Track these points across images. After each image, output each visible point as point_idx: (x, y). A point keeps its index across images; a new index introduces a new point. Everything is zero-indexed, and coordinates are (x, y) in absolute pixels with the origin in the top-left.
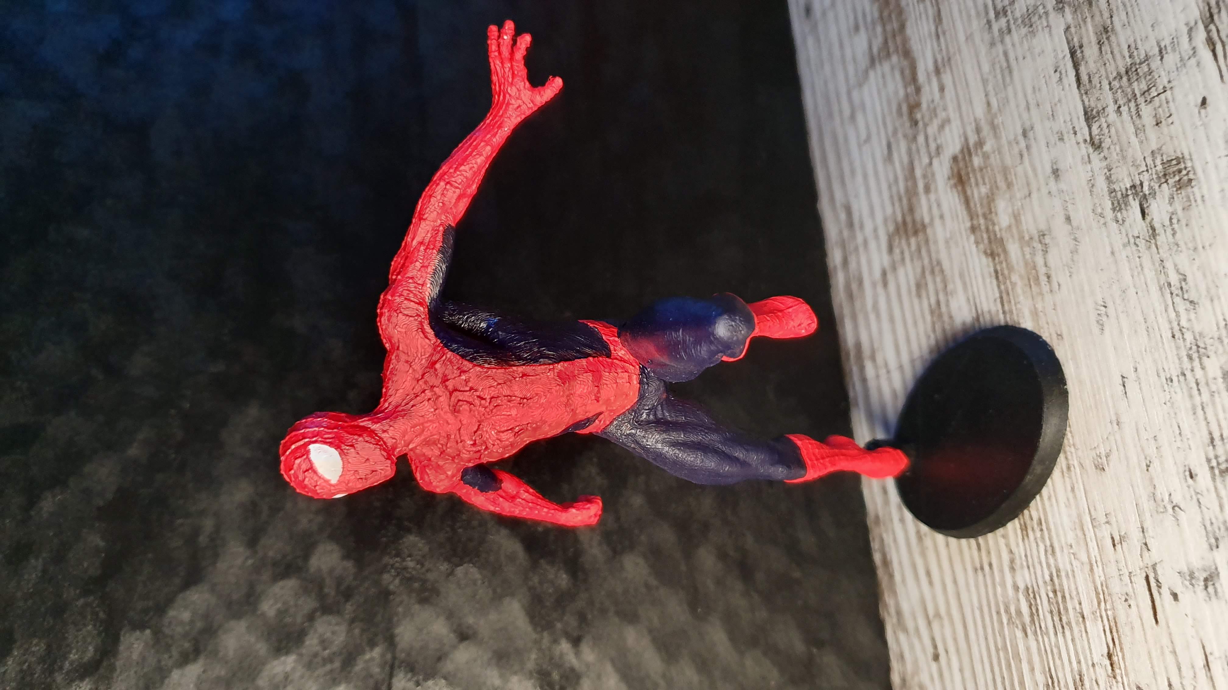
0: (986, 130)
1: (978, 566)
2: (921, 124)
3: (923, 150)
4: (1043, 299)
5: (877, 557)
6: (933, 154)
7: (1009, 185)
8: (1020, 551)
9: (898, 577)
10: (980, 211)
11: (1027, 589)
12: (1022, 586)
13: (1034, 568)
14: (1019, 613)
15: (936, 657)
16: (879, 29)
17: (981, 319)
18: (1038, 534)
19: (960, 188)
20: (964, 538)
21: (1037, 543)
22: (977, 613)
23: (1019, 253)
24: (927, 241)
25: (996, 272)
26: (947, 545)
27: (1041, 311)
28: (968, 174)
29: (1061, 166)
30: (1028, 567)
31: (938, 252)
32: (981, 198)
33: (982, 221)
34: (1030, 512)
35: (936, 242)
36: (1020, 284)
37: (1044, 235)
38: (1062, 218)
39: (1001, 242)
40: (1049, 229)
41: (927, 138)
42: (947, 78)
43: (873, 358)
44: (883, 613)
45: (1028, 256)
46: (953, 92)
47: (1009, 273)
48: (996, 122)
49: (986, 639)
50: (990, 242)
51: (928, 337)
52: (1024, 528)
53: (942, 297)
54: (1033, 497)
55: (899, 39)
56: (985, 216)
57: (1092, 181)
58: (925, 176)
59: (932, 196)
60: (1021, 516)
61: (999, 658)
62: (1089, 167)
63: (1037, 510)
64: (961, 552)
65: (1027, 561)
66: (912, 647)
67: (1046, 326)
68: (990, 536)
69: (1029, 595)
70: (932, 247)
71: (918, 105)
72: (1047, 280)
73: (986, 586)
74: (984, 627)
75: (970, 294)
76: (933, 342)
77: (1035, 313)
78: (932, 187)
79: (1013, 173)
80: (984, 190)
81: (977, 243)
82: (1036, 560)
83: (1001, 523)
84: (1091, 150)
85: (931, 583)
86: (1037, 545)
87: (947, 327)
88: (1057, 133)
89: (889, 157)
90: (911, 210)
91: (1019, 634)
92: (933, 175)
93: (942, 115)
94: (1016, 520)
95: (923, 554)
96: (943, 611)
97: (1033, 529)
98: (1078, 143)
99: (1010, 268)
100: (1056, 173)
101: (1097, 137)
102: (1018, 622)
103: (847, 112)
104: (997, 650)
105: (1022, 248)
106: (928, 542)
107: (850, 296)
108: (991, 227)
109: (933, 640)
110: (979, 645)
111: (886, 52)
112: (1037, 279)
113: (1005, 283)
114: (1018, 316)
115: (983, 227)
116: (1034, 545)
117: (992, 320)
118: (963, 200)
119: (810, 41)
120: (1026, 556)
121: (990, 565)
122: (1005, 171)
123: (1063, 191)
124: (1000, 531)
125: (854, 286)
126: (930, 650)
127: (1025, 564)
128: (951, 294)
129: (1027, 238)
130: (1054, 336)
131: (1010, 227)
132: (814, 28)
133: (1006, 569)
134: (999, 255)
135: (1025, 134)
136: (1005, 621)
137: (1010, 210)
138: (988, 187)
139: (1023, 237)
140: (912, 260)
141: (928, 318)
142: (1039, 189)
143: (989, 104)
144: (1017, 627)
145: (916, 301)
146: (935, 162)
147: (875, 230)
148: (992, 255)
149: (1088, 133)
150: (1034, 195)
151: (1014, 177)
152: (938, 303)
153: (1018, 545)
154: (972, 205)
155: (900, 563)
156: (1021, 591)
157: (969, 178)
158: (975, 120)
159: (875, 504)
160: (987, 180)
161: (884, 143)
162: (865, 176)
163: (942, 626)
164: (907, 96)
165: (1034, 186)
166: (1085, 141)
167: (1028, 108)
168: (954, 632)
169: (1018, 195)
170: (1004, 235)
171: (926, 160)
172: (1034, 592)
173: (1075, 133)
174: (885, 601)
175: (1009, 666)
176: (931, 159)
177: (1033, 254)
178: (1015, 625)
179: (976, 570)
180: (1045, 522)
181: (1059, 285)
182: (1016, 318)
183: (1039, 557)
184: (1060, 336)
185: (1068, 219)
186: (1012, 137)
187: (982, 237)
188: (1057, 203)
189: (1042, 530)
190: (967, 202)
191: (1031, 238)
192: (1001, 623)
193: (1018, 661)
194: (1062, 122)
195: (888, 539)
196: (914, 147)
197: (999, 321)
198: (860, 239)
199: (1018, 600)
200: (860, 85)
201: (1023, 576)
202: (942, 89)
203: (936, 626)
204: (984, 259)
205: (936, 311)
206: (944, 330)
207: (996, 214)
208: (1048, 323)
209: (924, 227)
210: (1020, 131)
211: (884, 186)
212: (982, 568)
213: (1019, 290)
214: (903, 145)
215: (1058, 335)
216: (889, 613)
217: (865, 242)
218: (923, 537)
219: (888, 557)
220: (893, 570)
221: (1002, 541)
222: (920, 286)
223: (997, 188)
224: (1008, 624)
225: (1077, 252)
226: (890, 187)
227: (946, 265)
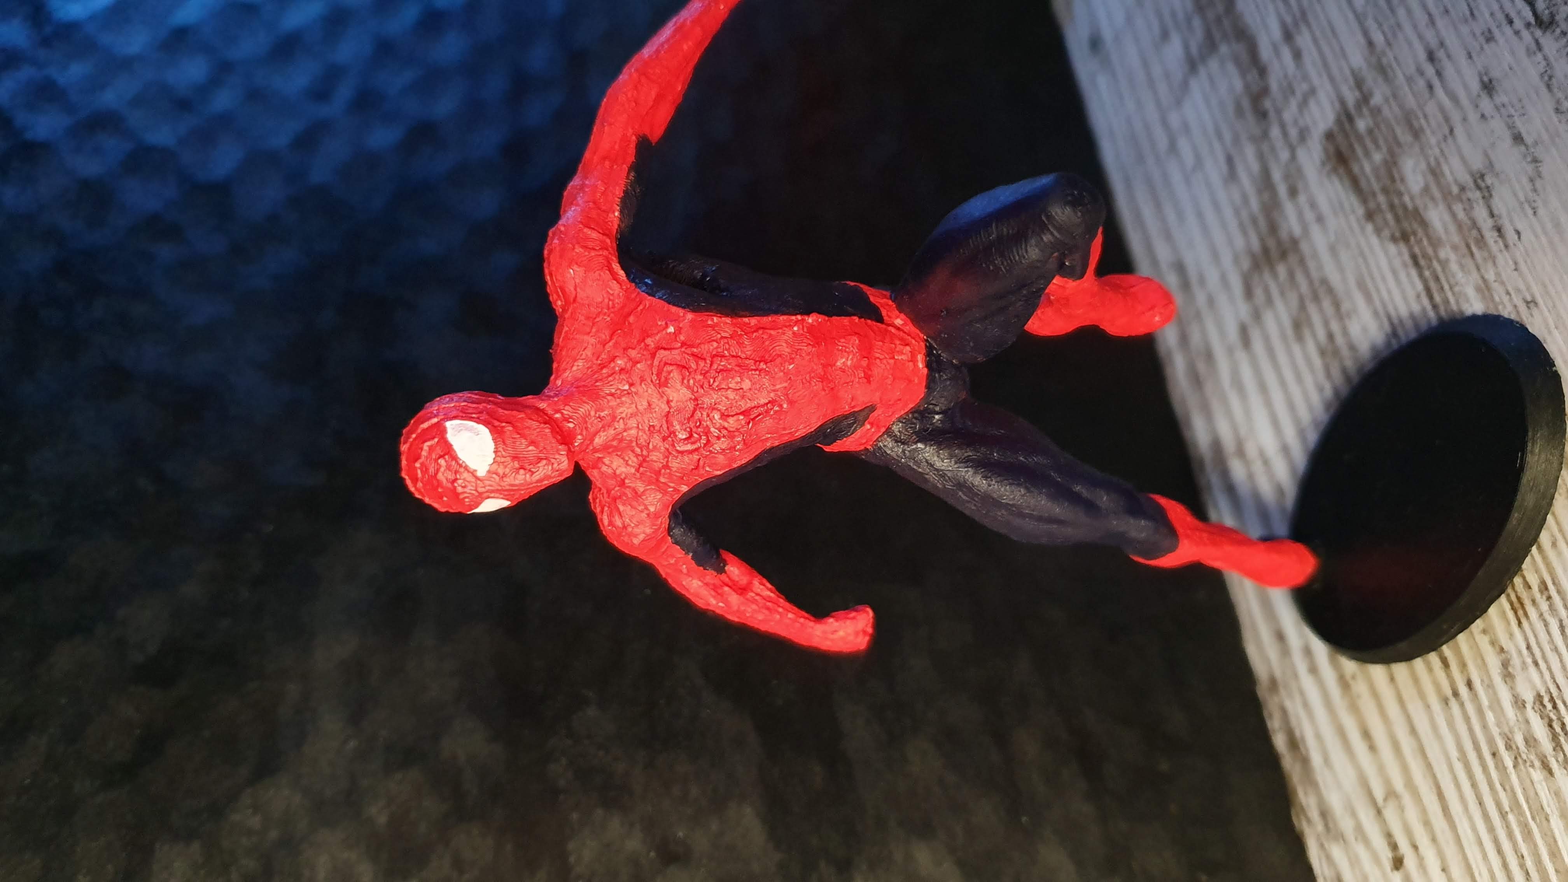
0: (1371, 78)
1: (1449, 692)
2: (1272, 114)
3: (1279, 143)
4: (1494, 263)
5: (1280, 741)
6: (1295, 142)
7: (1417, 134)
8: (1515, 644)
9: (1316, 759)
10: (1376, 187)
11: (1539, 698)
12: (1529, 697)
13: (1546, 662)
14: (1531, 741)
15: (1398, 863)
16: (1197, 22)
17: (1401, 332)
18: (1544, 606)
19: (1341, 170)
20: (1418, 656)
21: (1544, 621)
22: (1459, 767)
23: (1447, 217)
24: (1302, 262)
25: (1414, 258)
26: (1392, 679)
27: (1495, 281)
28: (1351, 146)
29: (1495, 74)
30: (1536, 664)
31: (1320, 268)
32: (1376, 170)
33: (1381, 198)
34: (1524, 578)
35: (1315, 255)
36: (1453, 257)
37: (1482, 176)
38: (1508, 141)
39: (1417, 215)
40: (1491, 165)
41: (1283, 126)
42: (1304, 40)
43: (1241, 452)
44: (1299, 821)
45: (1461, 215)
46: (1315, 54)
47: (1435, 252)
48: (1384, 61)
49: (1481, 803)
50: (1397, 219)
51: (1321, 389)
52: (1519, 607)
53: (1335, 327)
54: (1527, 552)
55: (1226, 23)
56: (1385, 191)
57: (1549, 72)
58: (1287, 177)
59: (1302, 199)
60: (1509, 590)
61: (1508, 827)
62: (1539, 56)
63: (1537, 571)
64: (1416, 680)
65: (1532, 654)
66: (1354, 862)
67: (1506, 299)
68: (1461, 638)
69: (1544, 706)
70: (1311, 265)
71: (1265, 91)
72: (1497, 234)
73: (1467, 719)
74: (1474, 785)
75: (1378, 303)
76: (1329, 392)
77: (1485, 289)
78: (1300, 186)
79: (1421, 116)
80: (1377, 157)
81: (1378, 231)
82: (1547, 648)
83: (1478, 610)
84: (1538, 33)
85: (1372, 748)
86: (1546, 625)
87: (1349, 363)
88: (1483, 34)
89: (1232, 175)
90: (1273, 228)
91: (1537, 775)
92: (1299, 170)
93: (1302, 88)
94: (1503, 598)
95: (1354, 708)
96: (1399, 785)
97: (1534, 602)
98: (1517, 33)
99: (1436, 243)
100: (1488, 87)
101: (1547, 12)
102: (1533, 757)
103: (1162, 142)
104: (1503, 815)
105: (1450, 208)
106: (1360, 687)
107: (1197, 380)
108: (1396, 201)
109: (1389, 836)
110: (1470, 819)
111: (1210, 45)
112: (1481, 241)
113: (1430, 267)
114: (1457, 302)
115: (1384, 206)
116: (1539, 626)
117: (1416, 326)
118: (1347, 183)
119: (1102, 81)
120: (1528, 647)
121: (1469, 684)
122: (1408, 119)
123: (1504, 105)
124: (1478, 625)
125: (1201, 367)
126: (1386, 855)
127: (1529, 660)
128: (1349, 315)
129: (1455, 190)
130: (1522, 308)
131: (1426, 189)
132: (1106, 63)
133: (1498, 680)
134: (1415, 233)
135: (1431, 57)
136: (1509, 762)
137: (1423, 166)
138: (1385, 150)
139: (1450, 193)
140: (1282, 293)
141: (1317, 362)
142: (1465, 119)
143: (1370, 44)
144: (1532, 766)
145: (1296, 348)
146: (1301, 153)
147: (1224, 279)
148: (1405, 237)
149: (1530, 14)
150: (1459, 131)
151: (1423, 121)
152: (1331, 336)
153: (1511, 635)
154: (1363, 183)
155: (1318, 736)
156: (1529, 706)
157: (1353, 150)
158: (1353, 72)
159: (1267, 660)
160: (1381, 142)
161: (1222, 159)
162: (1200, 215)
163: (1401, 809)
164: (1247, 86)
165: (1456, 117)
166: (1528, 25)
167: (1432, 22)
168: (1424, 811)
169: (1433, 141)
170: (1419, 202)
171: (1284, 155)
172: (1552, 699)
173: (1511, 22)
174: (1301, 803)
175: (1528, 834)
176: (1293, 150)
177: (1468, 210)
178: (1528, 764)
179: (1446, 701)
180: (1554, 583)
181: (1518, 233)
182: (1455, 307)
183: (1552, 641)
184: (1531, 303)
185: (1518, 139)
186: (1412, 70)
187: (1385, 219)
188: (1497, 124)
189: (1549, 598)
190: (1355, 184)
191: (1463, 189)
192: (1501, 767)
193: (1543, 819)
194: (1487, 15)
195: (1294, 707)
196: (1265, 147)
197: (1429, 321)
198: (1201, 298)
199: (1527, 722)
200: (1179, 103)
201: (1530, 681)
202: (1297, 55)
203: (1390, 813)
204: (1392, 248)
205: (1328, 351)
206: (1344, 371)
207: (1402, 180)
208: (1508, 293)
209: (1295, 242)
210: (1422, 56)
211: (1228, 212)
212: (1456, 694)
213: (1454, 266)
214: (1250, 151)
215: (1527, 303)
216: (1309, 821)
217: (1211, 302)
218: (1351, 682)
219: (1297, 733)
220: (1307, 750)
221: (1483, 642)
222: (1299, 325)
223: (1399, 144)
224: (1515, 767)
225: (1540, 177)
226: (1237, 212)
227: (1334, 278)
